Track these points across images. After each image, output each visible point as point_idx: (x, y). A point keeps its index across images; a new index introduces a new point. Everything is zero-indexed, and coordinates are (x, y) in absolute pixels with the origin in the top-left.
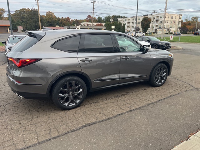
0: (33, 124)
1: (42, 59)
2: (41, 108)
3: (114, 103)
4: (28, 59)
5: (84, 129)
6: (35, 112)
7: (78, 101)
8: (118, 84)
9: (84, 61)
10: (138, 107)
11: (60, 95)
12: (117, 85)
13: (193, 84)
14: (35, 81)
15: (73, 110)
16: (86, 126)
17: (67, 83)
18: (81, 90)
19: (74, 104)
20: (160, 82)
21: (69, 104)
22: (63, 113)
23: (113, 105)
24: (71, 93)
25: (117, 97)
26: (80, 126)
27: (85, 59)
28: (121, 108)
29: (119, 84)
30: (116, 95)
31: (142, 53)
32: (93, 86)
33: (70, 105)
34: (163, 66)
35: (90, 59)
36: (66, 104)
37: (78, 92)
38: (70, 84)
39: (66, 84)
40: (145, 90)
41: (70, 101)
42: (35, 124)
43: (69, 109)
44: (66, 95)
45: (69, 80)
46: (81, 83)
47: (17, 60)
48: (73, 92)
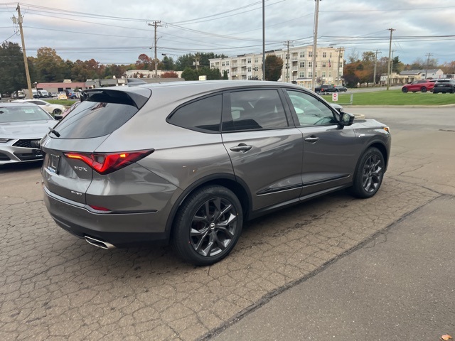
0: (146, 306)
1: (152, 151)
2: (140, 268)
3: (299, 239)
4: (122, 153)
5: (272, 302)
6: (133, 279)
7: (226, 243)
8: (299, 197)
9: (238, 150)
10: (355, 243)
11: (194, 231)
12: (297, 200)
13: (432, 187)
14: (139, 203)
15: (219, 264)
16: (271, 295)
17: (207, 203)
18: (232, 217)
19: (220, 251)
20: (372, 186)
21: (210, 252)
22: (201, 274)
23: (301, 246)
24: (212, 225)
25: (297, 226)
26: (258, 297)
27: (239, 145)
28: (321, 250)
29: (302, 198)
30: (294, 223)
31: (336, 126)
32: (255, 206)
33: (212, 254)
34: (376, 153)
35: (248, 144)
36: (205, 253)
37: (226, 223)
38: (211, 204)
39: (204, 205)
40: (346, 206)
41: (211, 243)
42: (151, 306)
43: (210, 262)
44: (204, 231)
45: (210, 195)
46: (231, 202)
47: (96, 156)
48: (216, 222)
